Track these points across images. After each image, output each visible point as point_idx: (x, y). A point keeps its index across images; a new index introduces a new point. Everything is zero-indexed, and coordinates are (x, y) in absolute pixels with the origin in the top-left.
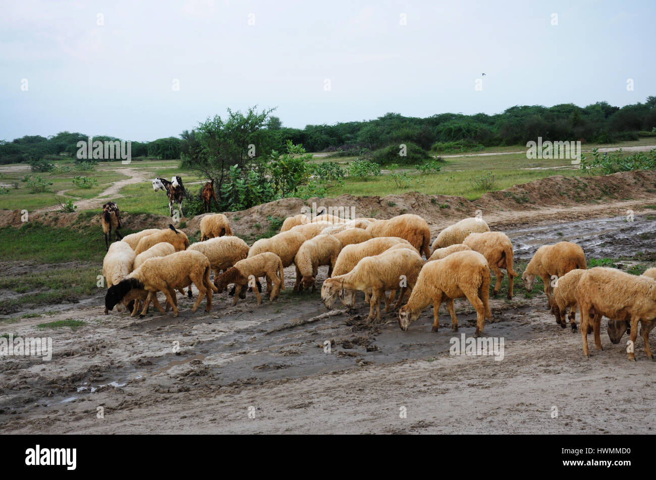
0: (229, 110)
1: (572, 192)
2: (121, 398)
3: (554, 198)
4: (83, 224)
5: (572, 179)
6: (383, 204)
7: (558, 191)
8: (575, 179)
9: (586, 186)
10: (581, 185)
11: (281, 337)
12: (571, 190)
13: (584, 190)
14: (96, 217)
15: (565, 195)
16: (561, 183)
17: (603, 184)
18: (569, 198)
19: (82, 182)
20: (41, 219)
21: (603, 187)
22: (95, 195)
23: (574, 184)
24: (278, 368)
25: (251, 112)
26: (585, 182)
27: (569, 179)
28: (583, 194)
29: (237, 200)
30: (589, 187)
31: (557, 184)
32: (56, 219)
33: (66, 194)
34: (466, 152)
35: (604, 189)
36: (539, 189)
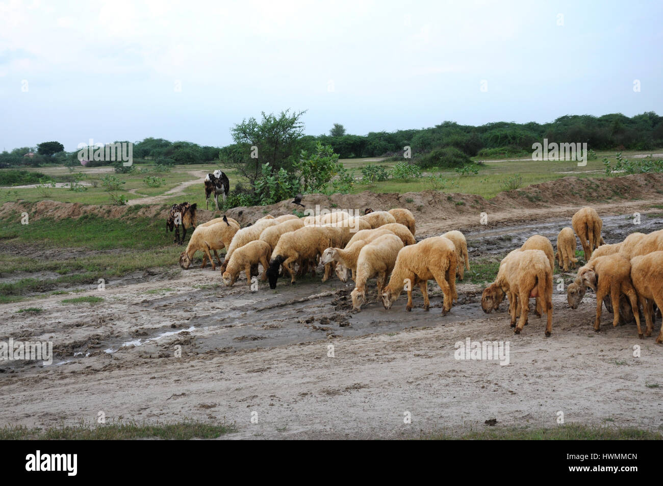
0: (263, 113)
1: (584, 192)
2: (107, 361)
3: (566, 197)
4: (131, 216)
5: (586, 180)
6: (401, 200)
7: (571, 191)
8: (588, 180)
9: (598, 186)
10: (593, 186)
11: (270, 313)
12: (583, 190)
13: (596, 190)
14: (142, 210)
15: (577, 195)
16: (574, 184)
17: (614, 185)
18: (581, 198)
19: (151, 182)
20: (96, 211)
21: (614, 188)
22: (161, 193)
23: (587, 184)
24: (255, 339)
25: (284, 116)
26: (598, 183)
27: (582, 180)
28: (595, 194)
29: (268, 195)
30: (601, 188)
31: (570, 184)
32: (109, 212)
33: (136, 192)
34: (510, 157)
35: (616, 190)
36: (552, 189)
